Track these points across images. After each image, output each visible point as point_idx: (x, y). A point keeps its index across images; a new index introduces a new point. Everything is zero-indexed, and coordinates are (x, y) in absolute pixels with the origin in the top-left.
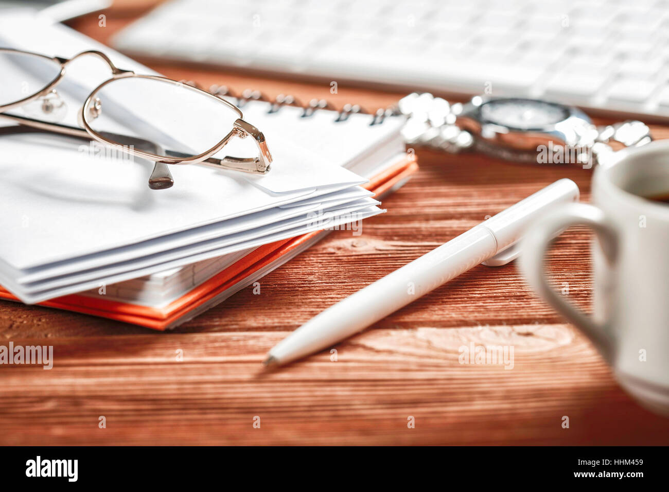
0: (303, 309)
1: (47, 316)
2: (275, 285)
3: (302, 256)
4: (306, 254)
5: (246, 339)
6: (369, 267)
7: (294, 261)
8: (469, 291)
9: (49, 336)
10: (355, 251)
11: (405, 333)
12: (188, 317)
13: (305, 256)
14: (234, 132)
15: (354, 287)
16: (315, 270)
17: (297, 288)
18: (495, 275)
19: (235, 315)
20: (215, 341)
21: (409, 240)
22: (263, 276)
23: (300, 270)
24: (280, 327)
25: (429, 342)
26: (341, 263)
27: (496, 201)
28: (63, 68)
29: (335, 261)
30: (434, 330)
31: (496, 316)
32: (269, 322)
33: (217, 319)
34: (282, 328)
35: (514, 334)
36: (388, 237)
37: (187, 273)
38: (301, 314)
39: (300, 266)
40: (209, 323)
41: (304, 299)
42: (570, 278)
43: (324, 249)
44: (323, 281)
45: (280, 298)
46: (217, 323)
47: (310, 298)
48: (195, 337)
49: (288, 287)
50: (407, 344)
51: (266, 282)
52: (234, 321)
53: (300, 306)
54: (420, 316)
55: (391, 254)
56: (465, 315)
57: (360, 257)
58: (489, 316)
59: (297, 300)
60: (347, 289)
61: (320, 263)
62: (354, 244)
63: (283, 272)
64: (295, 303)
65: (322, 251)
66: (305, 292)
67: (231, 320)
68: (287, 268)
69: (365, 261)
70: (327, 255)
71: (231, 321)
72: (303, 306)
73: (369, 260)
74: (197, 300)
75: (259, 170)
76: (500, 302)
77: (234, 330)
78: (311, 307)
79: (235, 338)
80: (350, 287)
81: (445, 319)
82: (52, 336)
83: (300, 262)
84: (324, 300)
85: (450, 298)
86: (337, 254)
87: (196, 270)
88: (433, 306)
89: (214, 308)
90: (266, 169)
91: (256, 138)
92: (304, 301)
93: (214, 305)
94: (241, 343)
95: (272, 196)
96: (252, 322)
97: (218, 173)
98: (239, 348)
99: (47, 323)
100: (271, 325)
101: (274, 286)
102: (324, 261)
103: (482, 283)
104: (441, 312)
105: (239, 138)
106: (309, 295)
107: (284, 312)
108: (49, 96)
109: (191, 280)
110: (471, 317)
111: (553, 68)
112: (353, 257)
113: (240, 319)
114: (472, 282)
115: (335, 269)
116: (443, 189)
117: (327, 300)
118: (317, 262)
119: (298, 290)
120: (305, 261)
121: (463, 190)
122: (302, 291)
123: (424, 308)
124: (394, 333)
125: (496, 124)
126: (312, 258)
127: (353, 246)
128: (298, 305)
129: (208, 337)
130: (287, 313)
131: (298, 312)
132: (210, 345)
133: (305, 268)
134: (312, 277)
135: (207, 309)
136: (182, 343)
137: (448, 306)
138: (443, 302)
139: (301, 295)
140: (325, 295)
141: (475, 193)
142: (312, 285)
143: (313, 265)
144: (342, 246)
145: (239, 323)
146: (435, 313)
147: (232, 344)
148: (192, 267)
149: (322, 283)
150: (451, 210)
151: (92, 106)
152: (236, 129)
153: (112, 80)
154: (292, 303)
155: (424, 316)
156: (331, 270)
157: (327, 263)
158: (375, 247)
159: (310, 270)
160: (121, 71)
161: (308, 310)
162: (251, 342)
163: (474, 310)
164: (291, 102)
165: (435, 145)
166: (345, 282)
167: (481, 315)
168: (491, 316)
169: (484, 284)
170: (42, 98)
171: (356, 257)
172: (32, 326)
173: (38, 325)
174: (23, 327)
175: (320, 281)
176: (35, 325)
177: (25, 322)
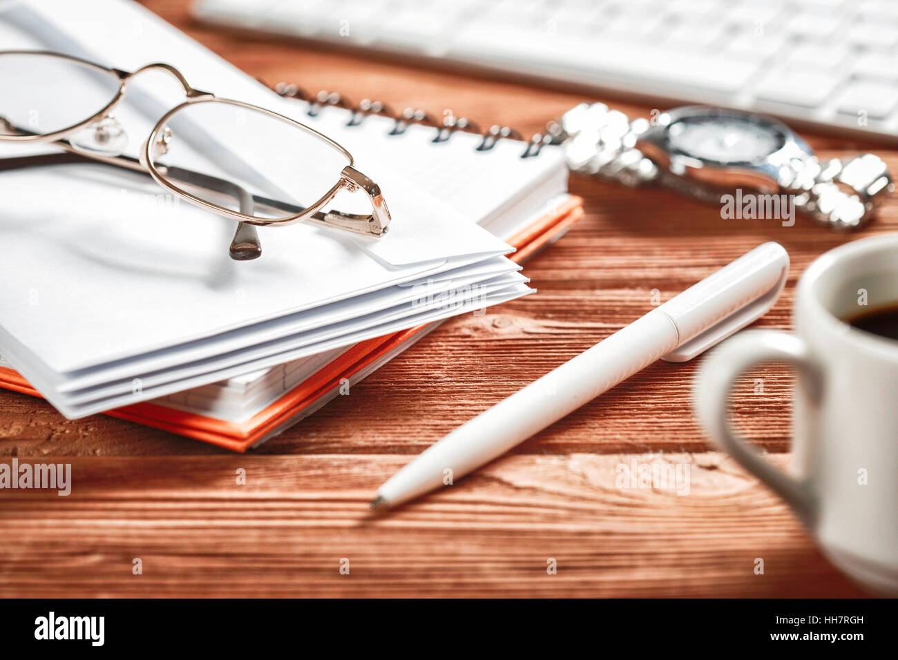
0: (424, 422)
1: (96, 422)
2: (391, 382)
3: (428, 339)
4: (433, 337)
5: (349, 465)
6: (514, 358)
7: (417, 346)
8: (641, 399)
9: (98, 451)
10: (497, 334)
11: (554, 461)
12: (277, 431)
13: (433, 340)
14: (341, 184)
15: (492, 389)
16: (444, 361)
17: (419, 389)
18: (675, 375)
19: (337, 428)
20: (308, 467)
21: (566, 319)
22: (376, 369)
23: (423, 361)
24: (394, 446)
25: (584, 476)
26: (477, 352)
27: (684, 262)
28: (123, 84)
29: (471, 348)
30: (592, 457)
31: (673, 439)
32: (380, 439)
33: (314, 434)
34: (396, 449)
35: (694, 467)
36: (540, 314)
37: (275, 374)
38: (423, 429)
39: (425, 355)
40: (303, 440)
41: (427, 405)
42: (772, 383)
43: (457, 329)
44: (452, 379)
45: (395, 403)
46: (313, 440)
47: (436, 405)
48: (285, 460)
49: (408, 387)
50: (556, 478)
51: (379, 378)
52: (336, 437)
53: (422, 415)
54: (575, 437)
55: (543, 339)
56: (633, 436)
57: (502, 343)
58: (663, 438)
59: (417, 406)
60: (483, 391)
61: (451, 350)
62: (496, 323)
63: (402, 363)
64: (415, 411)
65: (454, 332)
66: (429, 395)
67: (332, 435)
68: (408, 358)
69: (509, 350)
70: (460, 339)
71: (332, 437)
72: (425, 417)
73: (514, 347)
74: (289, 410)
75: (373, 231)
76: (679, 417)
77: (335, 451)
78: (435, 417)
79: (335, 463)
80: (487, 389)
81: (607, 441)
82: (102, 451)
83: (425, 349)
84: (452, 408)
85: (616, 409)
86: (473, 337)
87: (288, 370)
88: (593, 421)
89: (310, 417)
90: (382, 231)
91: (370, 192)
92: (427, 408)
93: (311, 413)
94: (344, 471)
95: (389, 269)
96: (359, 440)
97: (321, 233)
98: (340, 478)
99: (96, 434)
100: (383, 444)
101: (389, 385)
102: (456, 348)
103: (658, 387)
104: (602, 431)
105: (347, 191)
106: (434, 399)
107: (401, 426)
108: (104, 122)
109: (281, 383)
110: (640, 439)
111: (768, 63)
112: (493, 343)
113: (343, 435)
114: (645, 385)
115: (469, 361)
116: (615, 242)
117: (456, 408)
118: (446, 350)
119: (420, 392)
120: (431, 346)
121: (642, 243)
122: (425, 393)
123: (580, 424)
124: (539, 459)
125: (686, 154)
126: (440, 344)
127: (495, 326)
128: (419, 415)
129: (302, 460)
130: (404, 427)
131: (418, 425)
132: (303, 473)
133: (431, 357)
134: (439, 372)
135: (301, 419)
136: (268, 469)
137: (612, 421)
138: (606, 415)
139: (424, 400)
140: (455, 399)
141: (657, 250)
142: (440, 384)
143: (441, 354)
144: (479, 326)
145: (342, 440)
146: (595, 433)
147: (330, 471)
148: (283, 366)
149: (451, 381)
150: (625, 274)
151: (160, 140)
152: (344, 179)
153: (186, 104)
154: (411, 411)
155: (579, 437)
156: (464, 362)
157: (460, 352)
158: (522, 329)
159: (437, 361)
160: (197, 93)
161: (432, 422)
162: (356, 470)
163: (645, 428)
164: (421, 119)
165: (608, 174)
166: (480, 381)
167: (653, 436)
168: (667, 437)
169: (660, 389)
170: (96, 125)
171: (498, 343)
172: (76, 438)
173: (84, 436)
174: (64, 439)
175: (449, 379)
176: (81, 436)
177: (67, 432)
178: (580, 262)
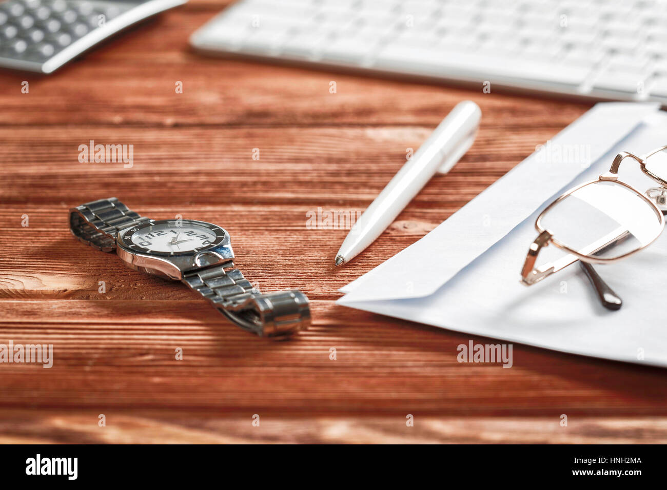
1: (142, 281)
9: (144, 298)
10: (407, 232)
26: (394, 242)
29: (389, 240)
36: (435, 221)
41: (361, 273)
57: (411, 237)
62: (406, 226)
86: (391, 234)
99: (142, 288)
102: (380, 240)
112: (405, 238)
115: (389, 248)
119: (358, 265)
127: (405, 227)
139: (360, 269)
142: (370, 261)
144: (395, 227)
154: (353, 276)
156: (386, 248)
157: (383, 242)
158: (424, 229)
171: (408, 238)
172: (129, 289)
173: (135, 289)
174: (121, 290)
175: (377, 258)
176: (132, 289)
177: (123, 286)
178: (460, 190)
